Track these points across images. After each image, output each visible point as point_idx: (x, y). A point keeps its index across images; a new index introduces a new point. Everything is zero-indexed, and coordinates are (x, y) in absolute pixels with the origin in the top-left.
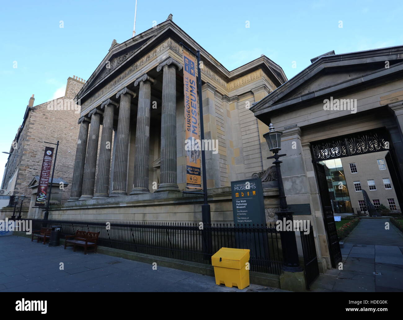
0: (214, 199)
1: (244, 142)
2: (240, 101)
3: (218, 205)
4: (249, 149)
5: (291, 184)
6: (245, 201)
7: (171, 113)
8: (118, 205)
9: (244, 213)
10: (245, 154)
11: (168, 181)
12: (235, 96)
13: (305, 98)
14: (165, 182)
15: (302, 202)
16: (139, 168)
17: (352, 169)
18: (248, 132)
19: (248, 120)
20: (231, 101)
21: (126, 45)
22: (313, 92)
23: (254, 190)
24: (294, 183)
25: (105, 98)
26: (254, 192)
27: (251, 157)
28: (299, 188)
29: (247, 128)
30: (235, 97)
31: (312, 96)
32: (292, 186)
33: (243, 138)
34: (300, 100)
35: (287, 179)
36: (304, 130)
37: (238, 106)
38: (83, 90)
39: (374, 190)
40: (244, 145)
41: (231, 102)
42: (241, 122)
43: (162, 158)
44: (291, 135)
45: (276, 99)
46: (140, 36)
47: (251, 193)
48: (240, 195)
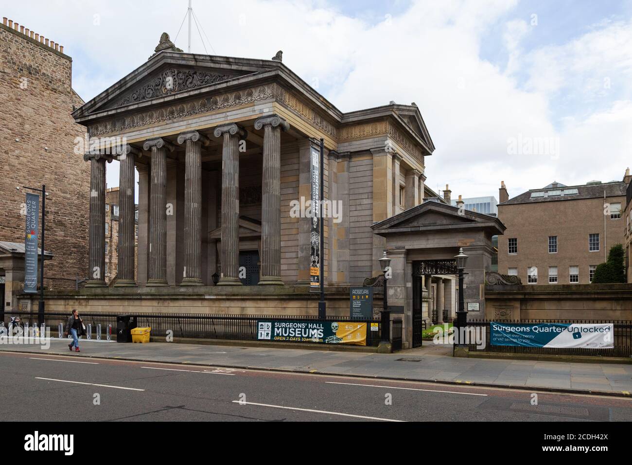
0: (328, 297)
1: (352, 219)
2: (353, 160)
3: (332, 303)
4: (357, 230)
5: (394, 291)
6: (360, 302)
7: (276, 194)
8: (203, 297)
9: (358, 310)
10: (351, 236)
11: (273, 274)
12: (347, 152)
13: (413, 229)
14: (269, 275)
15: (399, 305)
16: (230, 254)
17: (510, 248)
18: (359, 208)
19: (361, 191)
20: (339, 158)
21: (196, 60)
22: (419, 227)
23: (367, 295)
24: (396, 290)
25: (151, 134)
26: (367, 296)
27: (358, 241)
28: (399, 295)
29: (358, 202)
30: (346, 154)
31: (417, 229)
32: (395, 293)
33: (352, 214)
34: (409, 230)
35: (391, 287)
36: (409, 252)
37: (349, 167)
38: (95, 102)
39: (534, 283)
40: (352, 225)
41: (340, 160)
42: (352, 192)
43: (266, 248)
44: (399, 254)
45: (393, 223)
46: (225, 60)
47: (365, 297)
48: (356, 297)
